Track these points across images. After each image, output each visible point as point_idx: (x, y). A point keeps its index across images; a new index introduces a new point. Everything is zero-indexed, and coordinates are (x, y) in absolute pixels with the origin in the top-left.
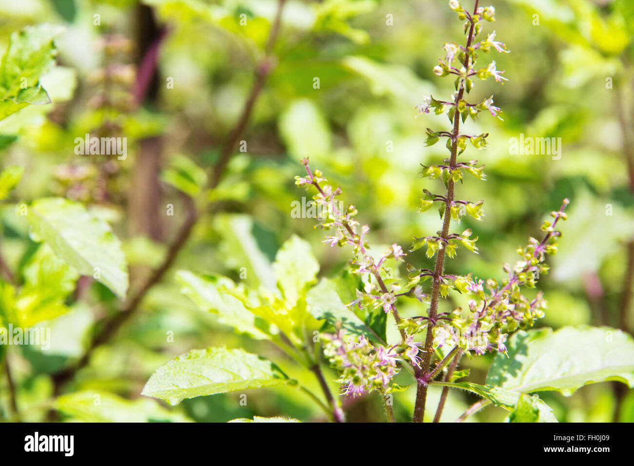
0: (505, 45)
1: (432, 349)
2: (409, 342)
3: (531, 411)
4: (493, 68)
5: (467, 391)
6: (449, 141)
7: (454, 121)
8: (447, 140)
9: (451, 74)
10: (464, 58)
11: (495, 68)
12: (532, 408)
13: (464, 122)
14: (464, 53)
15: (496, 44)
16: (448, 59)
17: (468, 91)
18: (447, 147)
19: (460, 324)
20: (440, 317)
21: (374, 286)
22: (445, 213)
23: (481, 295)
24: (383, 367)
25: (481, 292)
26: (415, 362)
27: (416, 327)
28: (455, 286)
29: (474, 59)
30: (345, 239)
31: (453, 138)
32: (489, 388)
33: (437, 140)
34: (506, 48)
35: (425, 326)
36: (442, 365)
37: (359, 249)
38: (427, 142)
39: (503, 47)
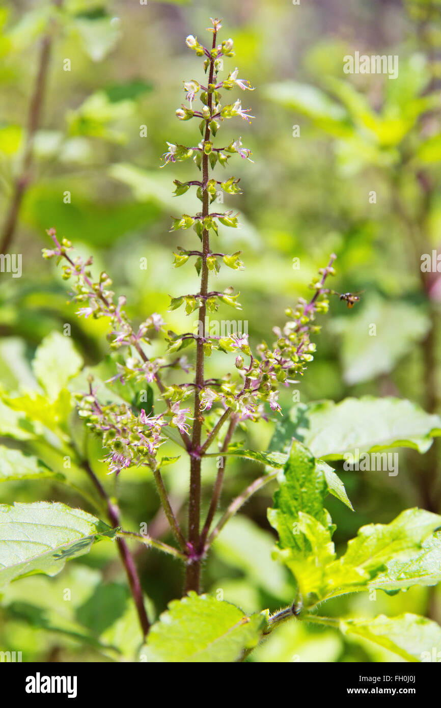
0: (248, 82)
1: (201, 418)
2: (175, 409)
3: (306, 460)
4: (239, 107)
5: (242, 458)
6: (199, 190)
7: (202, 168)
8: (197, 189)
9: (194, 117)
10: (206, 98)
11: (241, 108)
12: (307, 457)
13: (213, 168)
14: (206, 93)
15: (239, 82)
16: (189, 98)
17: (214, 134)
18: (198, 197)
19: (230, 388)
20: (208, 383)
21: (136, 362)
22: (202, 268)
23: (247, 350)
24: (147, 432)
25: (246, 347)
26: (183, 429)
27: (182, 393)
28: (219, 346)
29: (217, 100)
30: (100, 310)
31: (203, 187)
32: (265, 453)
33: (186, 190)
34: (250, 86)
35: (191, 391)
36: (213, 433)
37: (116, 319)
38: (176, 192)
39: (247, 85)
